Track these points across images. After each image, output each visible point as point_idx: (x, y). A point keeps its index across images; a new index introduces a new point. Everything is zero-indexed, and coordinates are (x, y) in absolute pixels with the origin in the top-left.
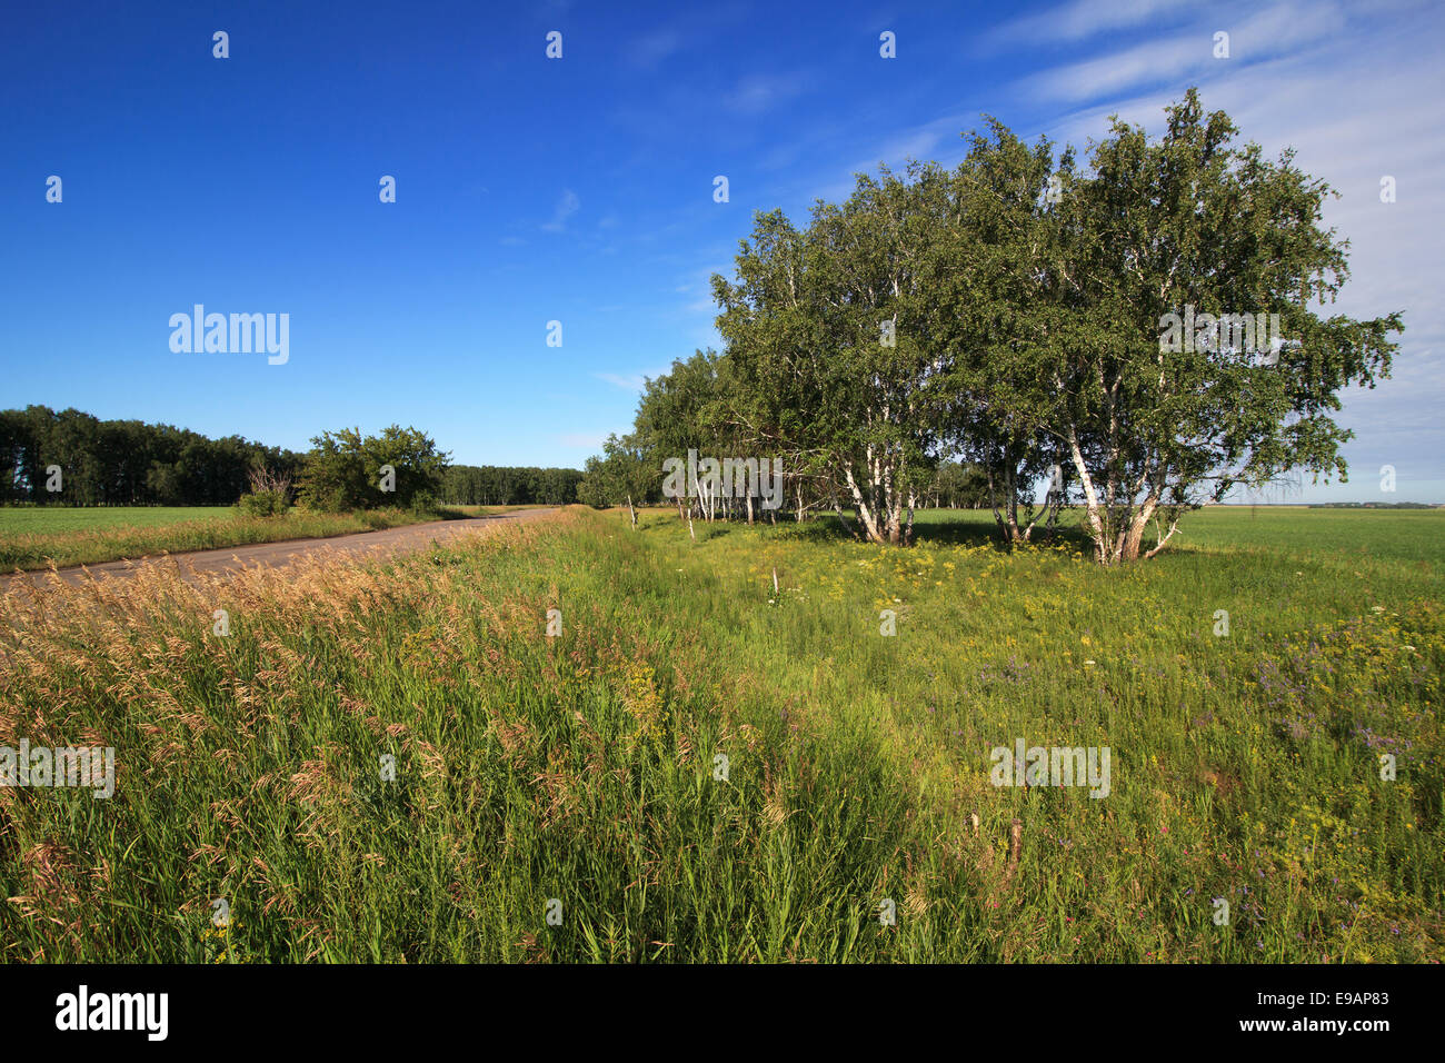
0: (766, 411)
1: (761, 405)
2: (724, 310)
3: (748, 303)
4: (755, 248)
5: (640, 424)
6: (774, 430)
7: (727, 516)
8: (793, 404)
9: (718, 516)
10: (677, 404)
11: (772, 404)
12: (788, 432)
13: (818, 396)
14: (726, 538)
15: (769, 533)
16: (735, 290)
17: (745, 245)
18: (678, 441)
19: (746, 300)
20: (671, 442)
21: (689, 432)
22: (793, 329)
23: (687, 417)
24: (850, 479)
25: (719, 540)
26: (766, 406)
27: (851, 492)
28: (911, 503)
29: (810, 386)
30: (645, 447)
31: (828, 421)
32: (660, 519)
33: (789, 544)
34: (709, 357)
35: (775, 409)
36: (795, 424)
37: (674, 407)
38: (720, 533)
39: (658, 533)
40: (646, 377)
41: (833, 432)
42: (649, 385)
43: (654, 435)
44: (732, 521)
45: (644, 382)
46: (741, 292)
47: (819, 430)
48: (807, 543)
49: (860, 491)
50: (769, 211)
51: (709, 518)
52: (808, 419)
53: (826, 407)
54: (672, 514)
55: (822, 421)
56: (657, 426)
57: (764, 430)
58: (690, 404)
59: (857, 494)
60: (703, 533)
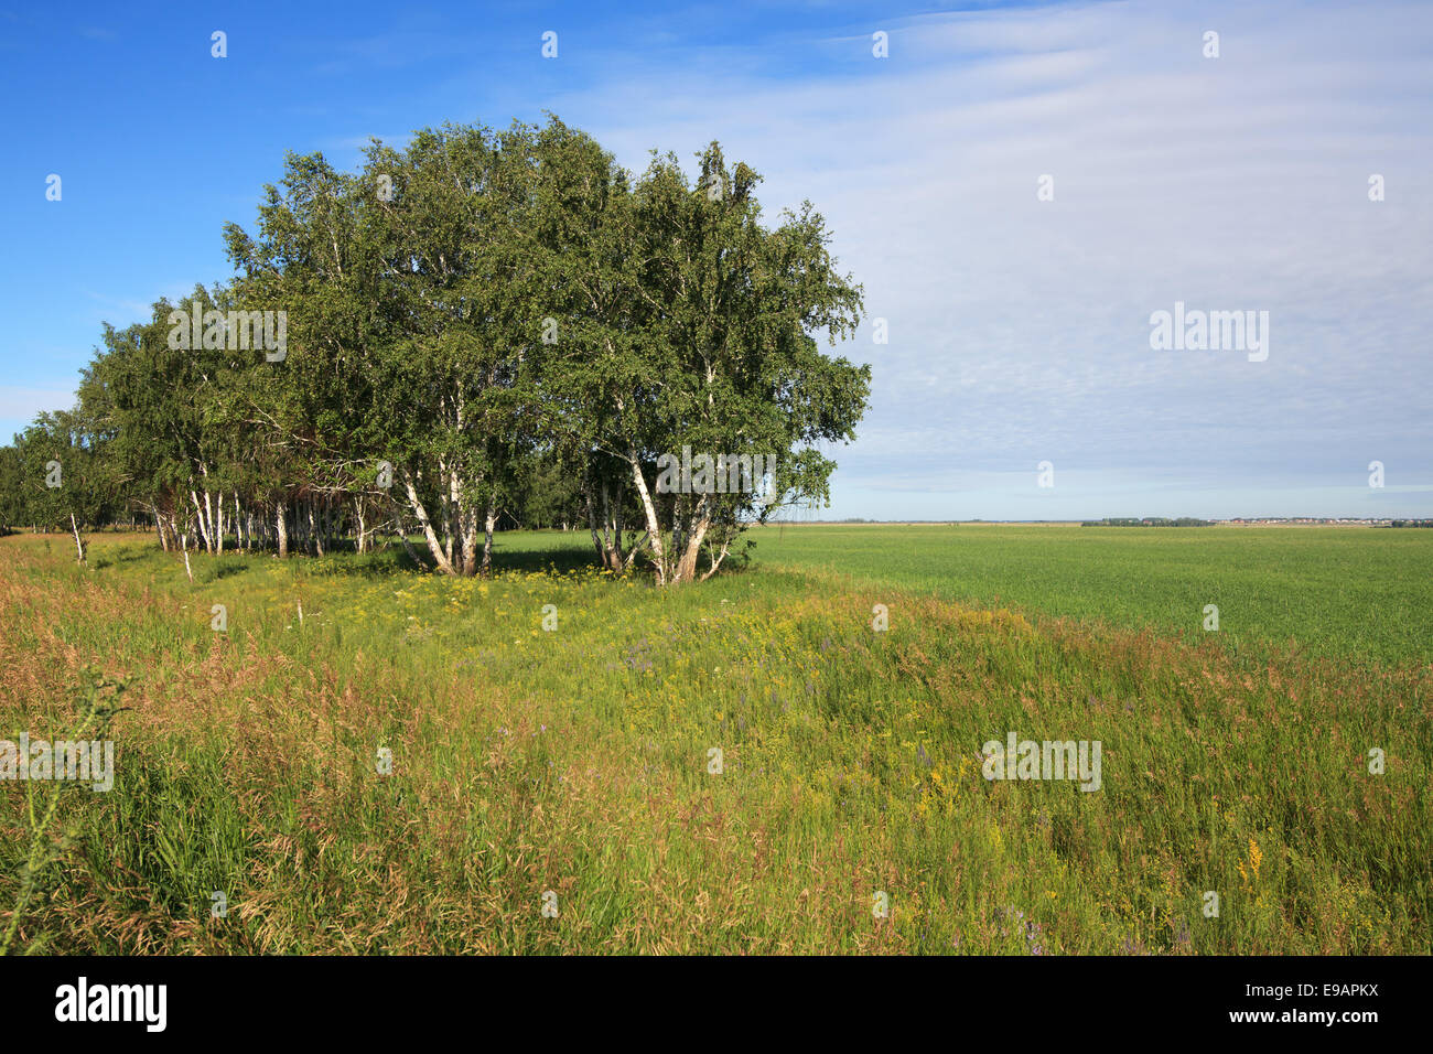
0: (298, 410)
1: (292, 402)
2: (243, 273)
3: (277, 266)
4: (286, 199)
5: (89, 395)
6: (310, 433)
7: (245, 545)
8: (333, 403)
9: (230, 545)
10: (161, 368)
11: (306, 402)
12: (328, 437)
13: (367, 394)
14: (242, 577)
15: (307, 568)
16: (259, 248)
17: (273, 192)
18: (162, 428)
19: (274, 262)
20: (149, 427)
21: (181, 416)
22: (335, 315)
23: (179, 392)
24: (412, 495)
25: (231, 580)
26: (299, 405)
27: (413, 511)
28: (490, 525)
29: (356, 381)
30: (98, 432)
31: (381, 425)
32: (126, 550)
33: (333, 581)
34: (216, 297)
35: (311, 410)
36: (339, 429)
37: (155, 374)
38: (232, 571)
39: (127, 574)
40: (105, 324)
41: (386, 440)
42: (110, 336)
43: (117, 416)
44: (251, 552)
45: (103, 331)
46: (266, 250)
47: (367, 437)
48: (359, 578)
49: (426, 509)
50: (305, 154)
51: (214, 549)
52: (357, 421)
53: (377, 409)
54: (144, 543)
55: (373, 426)
56: (125, 403)
57: (297, 433)
58: (185, 371)
59: (421, 514)
60: (205, 572)
